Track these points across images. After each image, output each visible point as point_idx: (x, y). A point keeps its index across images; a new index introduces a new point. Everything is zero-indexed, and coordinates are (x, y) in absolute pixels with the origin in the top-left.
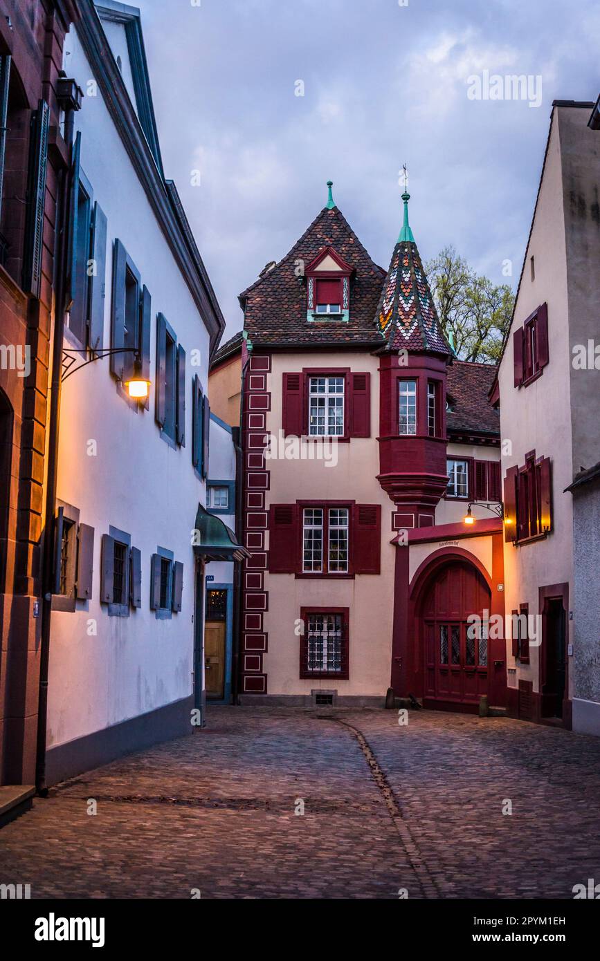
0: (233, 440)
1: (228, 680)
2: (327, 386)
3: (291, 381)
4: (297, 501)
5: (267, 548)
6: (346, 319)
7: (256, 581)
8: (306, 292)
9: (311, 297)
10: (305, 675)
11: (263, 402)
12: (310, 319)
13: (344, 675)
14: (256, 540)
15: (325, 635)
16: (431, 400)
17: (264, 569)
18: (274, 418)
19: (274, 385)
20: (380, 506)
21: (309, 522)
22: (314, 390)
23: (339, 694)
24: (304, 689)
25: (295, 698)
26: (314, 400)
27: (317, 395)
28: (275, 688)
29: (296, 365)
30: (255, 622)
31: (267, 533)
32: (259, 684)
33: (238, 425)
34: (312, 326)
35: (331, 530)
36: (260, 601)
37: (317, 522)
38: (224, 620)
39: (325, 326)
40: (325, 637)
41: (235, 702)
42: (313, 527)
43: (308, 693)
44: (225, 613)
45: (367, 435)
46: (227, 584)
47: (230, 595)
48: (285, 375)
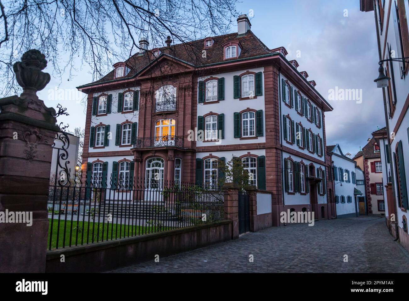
0: (363, 173)
1: (366, 211)
2: (379, 164)
3: (372, 163)
4: (375, 183)
5: (370, 190)
7: (369, 196)
8: (374, 147)
9: (375, 149)
10: (379, 210)
11: (367, 167)
12: (375, 152)
14: (368, 189)
15: (382, 204)
17: (370, 194)
18: (370, 170)
19: (369, 164)
21: (377, 186)
22: (376, 164)
24: (379, 213)
25: (378, 214)
26: (377, 166)
27: (377, 165)
28: (374, 213)
29: (373, 161)
30: (369, 202)
31: (370, 188)
32: (371, 212)
33: (363, 171)
34: (375, 154)
36: (370, 199)
37: (379, 186)
38: (364, 202)
39: (377, 153)
41: (367, 215)
42: (378, 187)
43: (380, 214)
44: (364, 201)
46: (364, 196)
47: (365, 198)
48: (371, 162)
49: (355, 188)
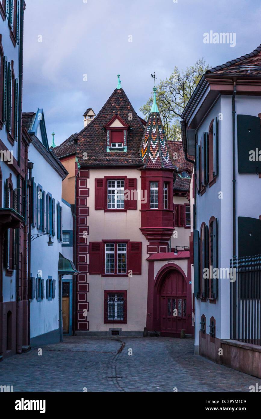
0: (72, 211)
1: (71, 324)
2: (116, 184)
3: (98, 182)
4: (102, 240)
5: (88, 262)
6: (125, 151)
7: (83, 278)
8: (106, 136)
9: (108, 140)
10: (106, 321)
11: (86, 193)
12: (108, 151)
13: (124, 322)
14: (83, 259)
15: (116, 303)
16: (166, 191)
17: (87, 273)
18: (91, 201)
19: (91, 184)
20: (141, 242)
21: (108, 250)
22: (110, 186)
23: (122, 331)
24: (106, 328)
25: (102, 332)
26: (110, 192)
27: (111, 189)
28: (93, 328)
29: (101, 175)
30: (83, 297)
31: (88, 255)
32: (85, 326)
33: (74, 204)
34: (109, 155)
35: (118, 254)
36: (85, 288)
37: (112, 250)
38: (68, 296)
39: (115, 155)
40: (116, 304)
41: (74, 334)
42: (110, 252)
43: (108, 330)
44: (69, 293)
45: (135, 209)
46: (70, 280)
47: (71, 285)
48: (96, 180)
49: (61, 255)
